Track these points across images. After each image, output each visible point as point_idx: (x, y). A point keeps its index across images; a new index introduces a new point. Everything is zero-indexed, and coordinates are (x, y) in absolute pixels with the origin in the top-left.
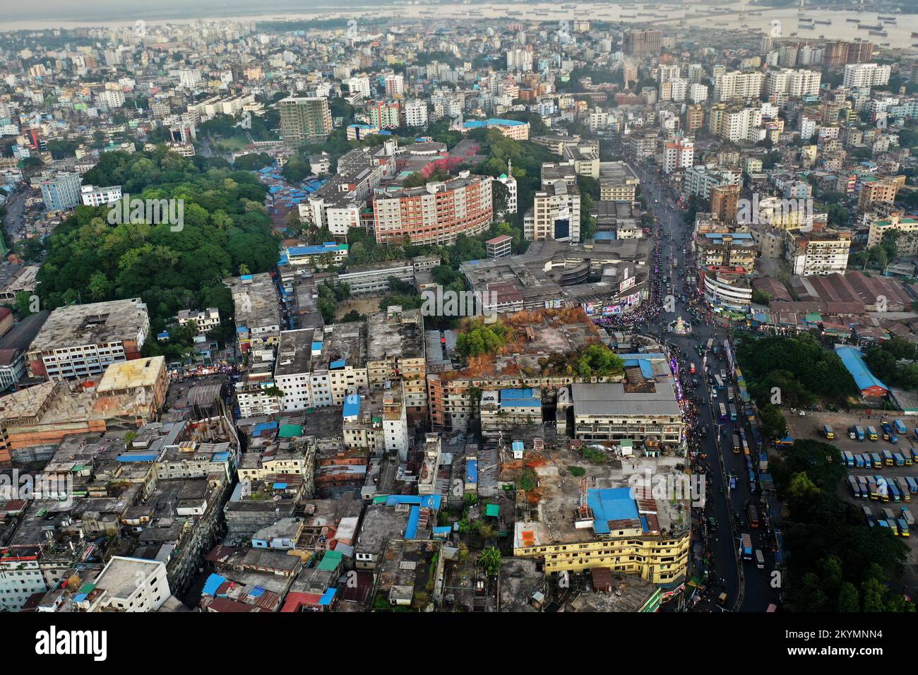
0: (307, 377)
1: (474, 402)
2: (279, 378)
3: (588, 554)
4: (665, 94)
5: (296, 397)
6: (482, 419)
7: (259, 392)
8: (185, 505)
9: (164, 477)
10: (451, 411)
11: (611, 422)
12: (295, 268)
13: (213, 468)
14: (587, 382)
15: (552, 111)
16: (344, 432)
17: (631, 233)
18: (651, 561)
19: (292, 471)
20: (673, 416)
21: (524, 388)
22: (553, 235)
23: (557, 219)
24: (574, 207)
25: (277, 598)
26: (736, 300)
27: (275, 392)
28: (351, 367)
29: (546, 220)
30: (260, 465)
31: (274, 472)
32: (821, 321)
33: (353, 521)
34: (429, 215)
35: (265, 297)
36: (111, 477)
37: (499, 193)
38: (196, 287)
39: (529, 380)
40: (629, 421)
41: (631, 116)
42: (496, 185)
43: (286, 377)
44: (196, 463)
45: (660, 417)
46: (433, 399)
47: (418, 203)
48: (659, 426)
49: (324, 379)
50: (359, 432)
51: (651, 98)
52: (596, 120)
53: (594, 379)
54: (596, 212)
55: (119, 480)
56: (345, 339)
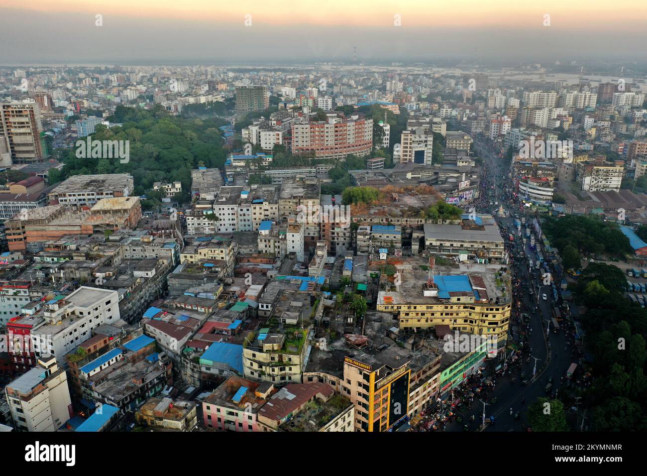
0: (236, 208)
1: (352, 234)
2: (216, 207)
3: (433, 314)
4: (491, 104)
5: (227, 222)
6: (358, 242)
7: (202, 216)
8: (140, 269)
9: (128, 257)
10: (336, 240)
11: (452, 245)
12: (236, 167)
13: (163, 252)
14: (435, 223)
15: (414, 108)
16: (259, 240)
17: (467, 164)
18: (480, 323)
19: (219, 258)
20: (497, 242)
21: (389, 225)
22: (413, 161)
23: (417, 150)
24: (429, 143)
25: (197, 322)
26: (541, 197)
27: (213, 217)
28: (267, 203)
29: (408, 150)
30: (196, 252)
31: (206, 258)
32: (603, 213)
33: (260, 287)
34: (329, 138)
35: (213, 179)
36: (90, 250)
37: (378, 132)
38: (168, 171)
39: (393, 219)
40: (466, 245)
41: (468, 111)
42: (376, 125)
43: (221, 207)
44: (152, 248)
45: (488, 243)
46: (324, 231)
47: (322, 130)
48: (488, 250)
49: (248, 210)
50: (269, 241)
51: (481, 106)
52: (444, 113)
53: (440, 221)
54: (443, 152)
55: (96, 253)
56: (265, 191)
